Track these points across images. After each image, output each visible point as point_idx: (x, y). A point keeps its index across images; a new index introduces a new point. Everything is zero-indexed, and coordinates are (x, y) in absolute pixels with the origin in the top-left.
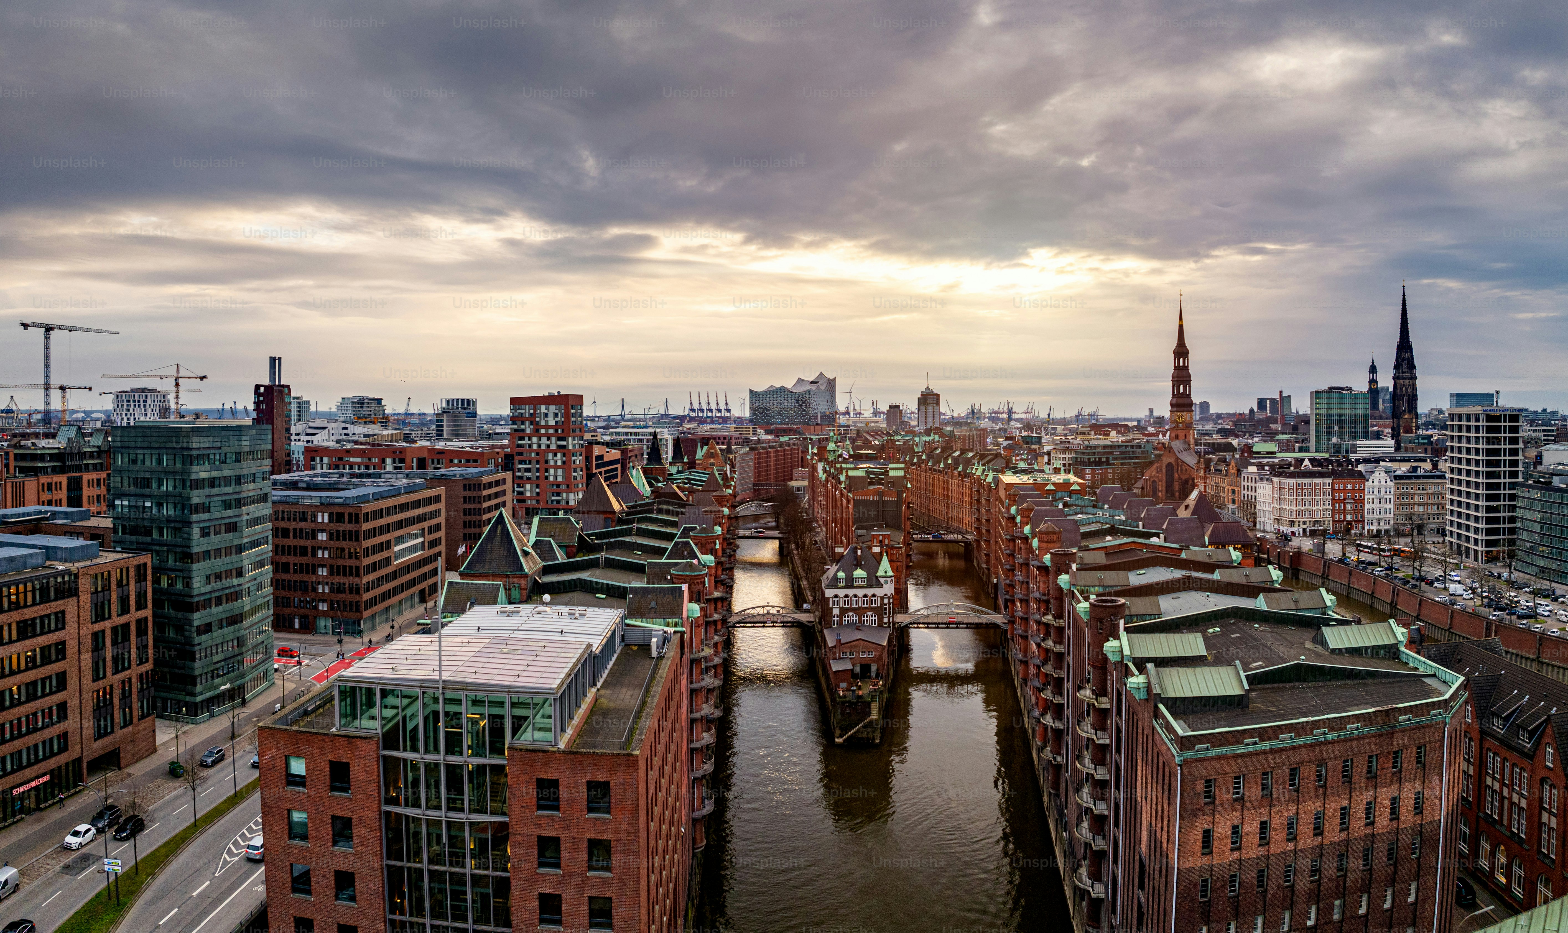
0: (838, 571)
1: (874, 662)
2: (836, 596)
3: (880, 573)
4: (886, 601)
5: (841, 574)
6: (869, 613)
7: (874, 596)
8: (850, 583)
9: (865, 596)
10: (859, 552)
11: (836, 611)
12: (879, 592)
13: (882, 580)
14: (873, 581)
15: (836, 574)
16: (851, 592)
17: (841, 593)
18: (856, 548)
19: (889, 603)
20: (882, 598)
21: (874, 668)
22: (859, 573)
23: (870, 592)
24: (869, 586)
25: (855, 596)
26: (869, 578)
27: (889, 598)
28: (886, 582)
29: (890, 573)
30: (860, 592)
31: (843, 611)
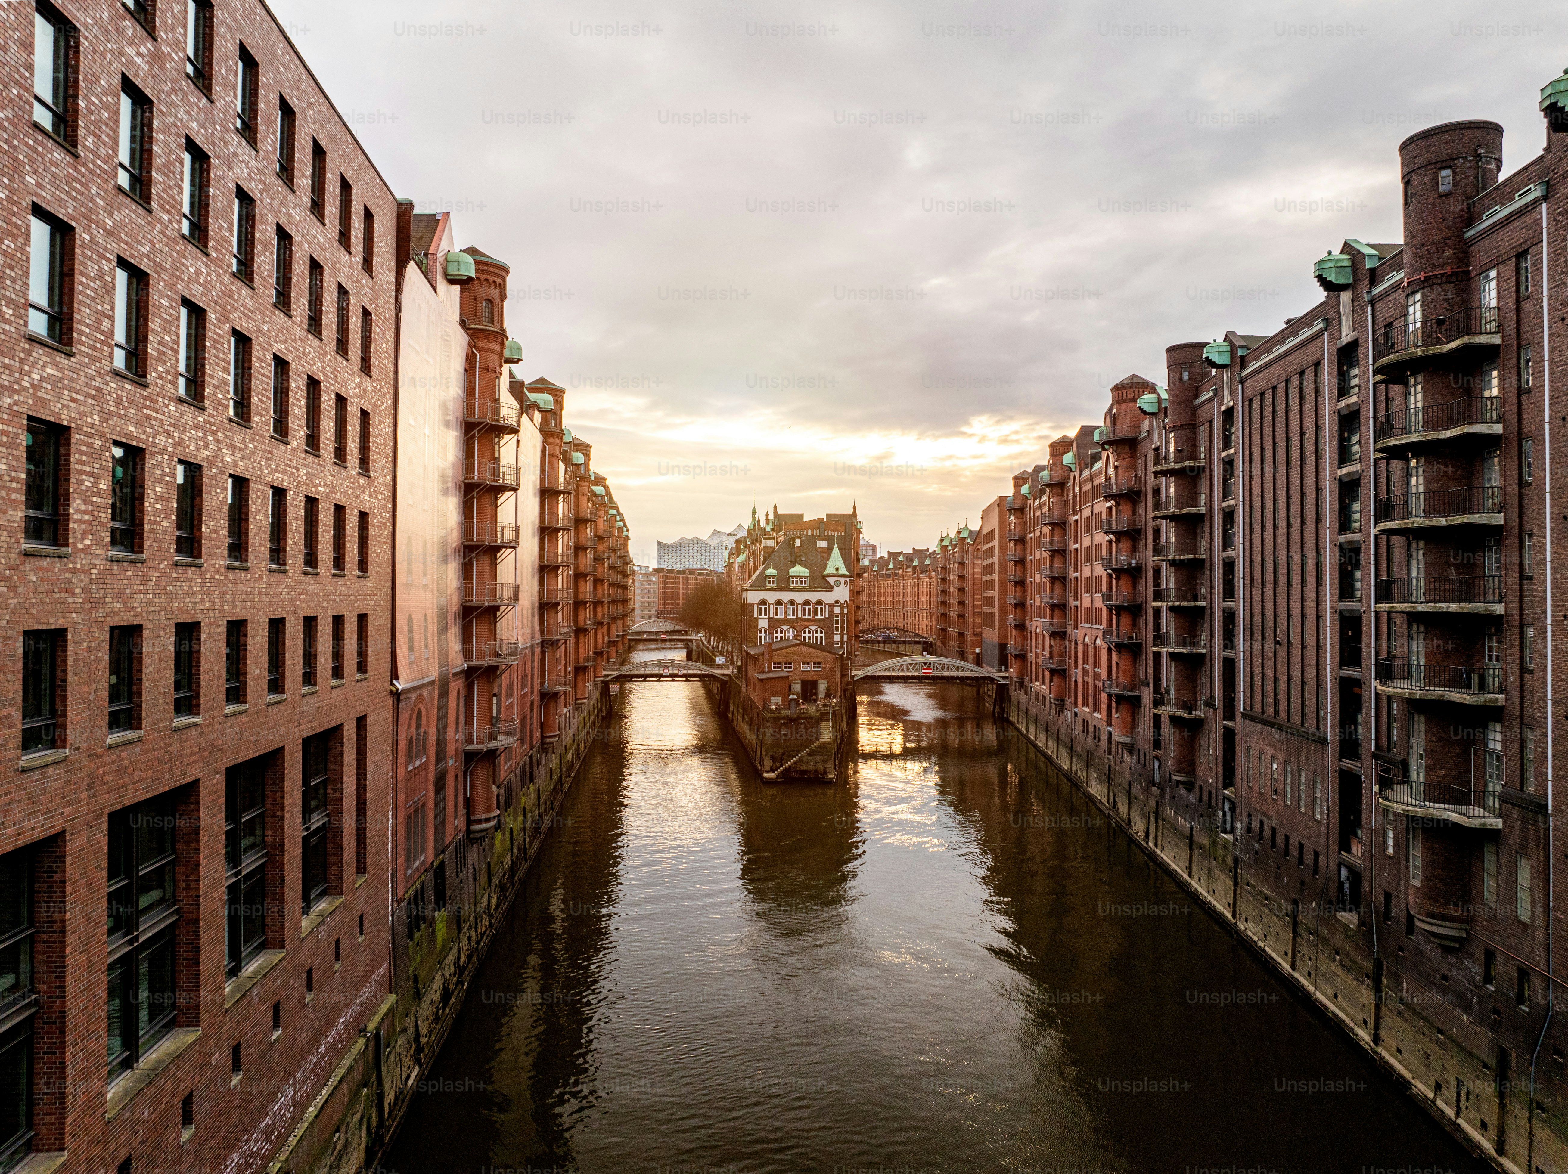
0: (766, 568)
1: (823, 678)
2: (763, 602)
3: (830, 570)
4: (837, 610)
5: (771, 572)
6: (813, 628)
7: (819, 602)
8: (784, 584)
9: (807, 602)
10: (797, 543)
11: (763, 624)
12: (828, 597)
13: (831, 581)
14: (820, 582)
15: (763, 572)
16: (785, 596)
17: (772, 597)
18: (793, 539)
19: (842, 613)
20: (832, 607)
21: (822, 687)
22: (798, 570)
23: (814, 596)
24: (813, 588)
25: (792, 602)
26: (812, 577)
27: (842, 607)
28: (838, 584)
29: (843, 571)
30: (799, 597)
31: (775, 624)
